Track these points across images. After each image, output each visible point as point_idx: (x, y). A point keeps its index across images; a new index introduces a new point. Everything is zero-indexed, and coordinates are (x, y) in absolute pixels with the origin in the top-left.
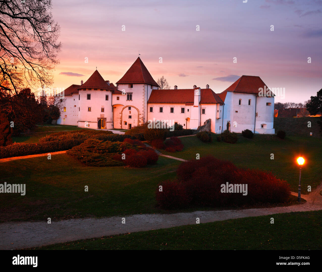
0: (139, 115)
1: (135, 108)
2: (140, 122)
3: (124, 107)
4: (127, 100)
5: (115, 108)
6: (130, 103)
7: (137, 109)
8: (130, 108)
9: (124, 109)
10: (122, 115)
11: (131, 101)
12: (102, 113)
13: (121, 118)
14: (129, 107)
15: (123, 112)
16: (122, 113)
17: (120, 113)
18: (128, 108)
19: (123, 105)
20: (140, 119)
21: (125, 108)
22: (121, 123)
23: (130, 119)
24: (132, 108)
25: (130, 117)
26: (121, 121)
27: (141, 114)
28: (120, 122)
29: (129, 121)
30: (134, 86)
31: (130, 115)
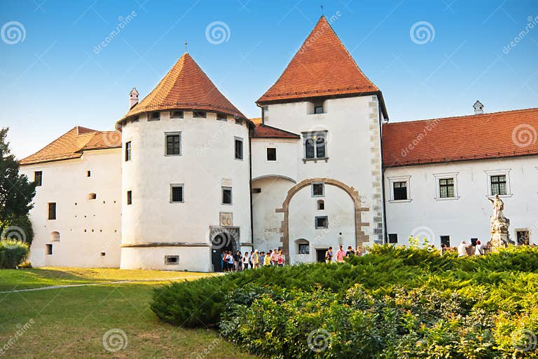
0: (358, 212)
1: (341, 186)
2: (366, 239)
3: (292, 185)
4: (305, 161)
5: (259, 191)
6: (316, 170)
7: (350, 191)
8: (318, 189)
9: (292, 193)
10: (287, 216)
11: (321, 162)
12: (227, 208)
13: (285, 228)
14: (314, 185)
15: (291, 206)
16: (285, 210)
17: (278, 211)
18: (309, 189)
19: (290, 180)
20: (363, 229)
21: (297, 191)
22: (284, 249)
23: (322, 230)
24: (327, 188)
25: (321, 222)
26: (285, 240)
27: (367, 210)
28: (281, 245)
29: (318, 239)
30: (329, 104)
31: (321, 213)
